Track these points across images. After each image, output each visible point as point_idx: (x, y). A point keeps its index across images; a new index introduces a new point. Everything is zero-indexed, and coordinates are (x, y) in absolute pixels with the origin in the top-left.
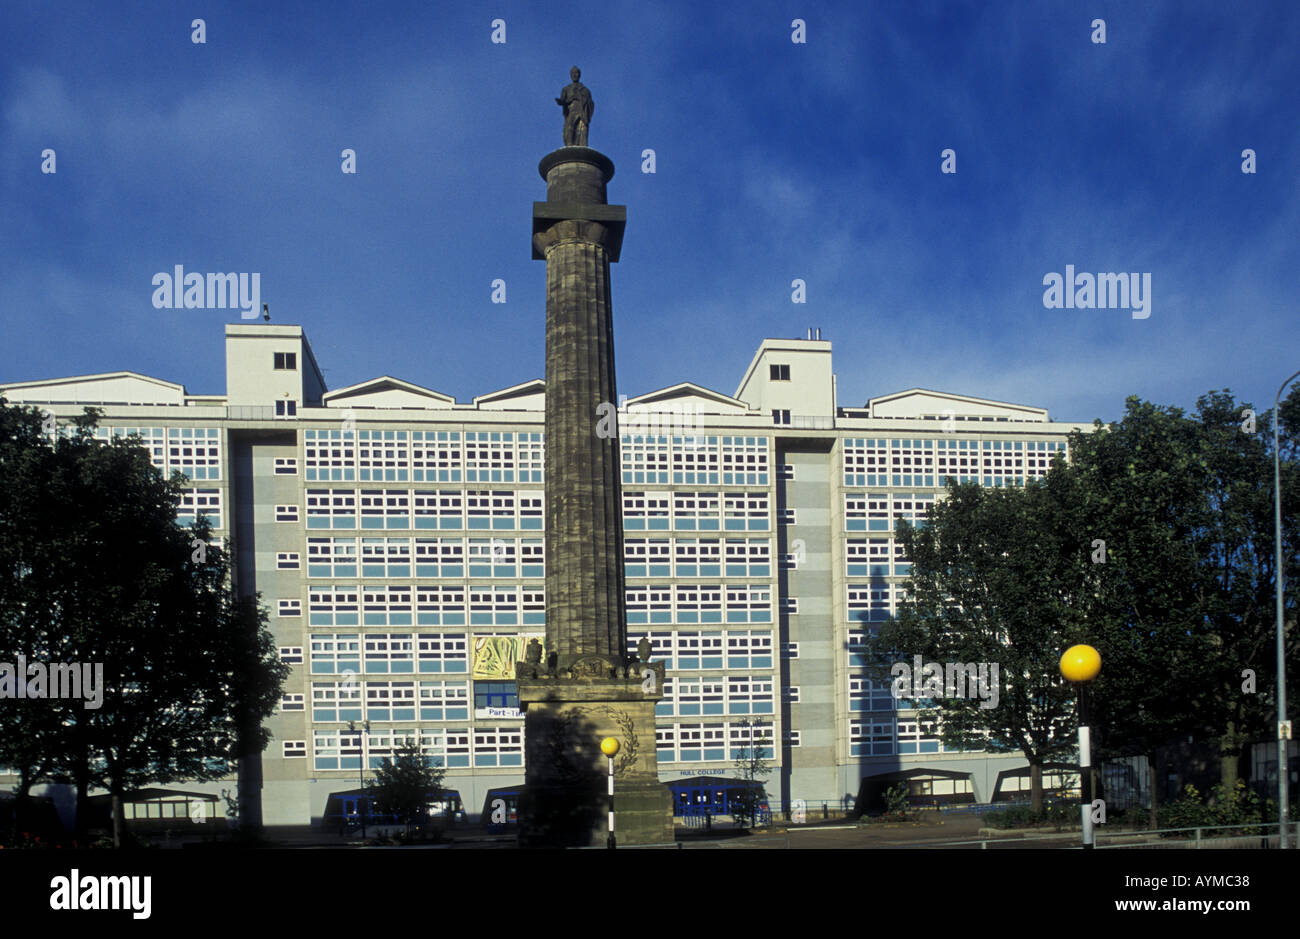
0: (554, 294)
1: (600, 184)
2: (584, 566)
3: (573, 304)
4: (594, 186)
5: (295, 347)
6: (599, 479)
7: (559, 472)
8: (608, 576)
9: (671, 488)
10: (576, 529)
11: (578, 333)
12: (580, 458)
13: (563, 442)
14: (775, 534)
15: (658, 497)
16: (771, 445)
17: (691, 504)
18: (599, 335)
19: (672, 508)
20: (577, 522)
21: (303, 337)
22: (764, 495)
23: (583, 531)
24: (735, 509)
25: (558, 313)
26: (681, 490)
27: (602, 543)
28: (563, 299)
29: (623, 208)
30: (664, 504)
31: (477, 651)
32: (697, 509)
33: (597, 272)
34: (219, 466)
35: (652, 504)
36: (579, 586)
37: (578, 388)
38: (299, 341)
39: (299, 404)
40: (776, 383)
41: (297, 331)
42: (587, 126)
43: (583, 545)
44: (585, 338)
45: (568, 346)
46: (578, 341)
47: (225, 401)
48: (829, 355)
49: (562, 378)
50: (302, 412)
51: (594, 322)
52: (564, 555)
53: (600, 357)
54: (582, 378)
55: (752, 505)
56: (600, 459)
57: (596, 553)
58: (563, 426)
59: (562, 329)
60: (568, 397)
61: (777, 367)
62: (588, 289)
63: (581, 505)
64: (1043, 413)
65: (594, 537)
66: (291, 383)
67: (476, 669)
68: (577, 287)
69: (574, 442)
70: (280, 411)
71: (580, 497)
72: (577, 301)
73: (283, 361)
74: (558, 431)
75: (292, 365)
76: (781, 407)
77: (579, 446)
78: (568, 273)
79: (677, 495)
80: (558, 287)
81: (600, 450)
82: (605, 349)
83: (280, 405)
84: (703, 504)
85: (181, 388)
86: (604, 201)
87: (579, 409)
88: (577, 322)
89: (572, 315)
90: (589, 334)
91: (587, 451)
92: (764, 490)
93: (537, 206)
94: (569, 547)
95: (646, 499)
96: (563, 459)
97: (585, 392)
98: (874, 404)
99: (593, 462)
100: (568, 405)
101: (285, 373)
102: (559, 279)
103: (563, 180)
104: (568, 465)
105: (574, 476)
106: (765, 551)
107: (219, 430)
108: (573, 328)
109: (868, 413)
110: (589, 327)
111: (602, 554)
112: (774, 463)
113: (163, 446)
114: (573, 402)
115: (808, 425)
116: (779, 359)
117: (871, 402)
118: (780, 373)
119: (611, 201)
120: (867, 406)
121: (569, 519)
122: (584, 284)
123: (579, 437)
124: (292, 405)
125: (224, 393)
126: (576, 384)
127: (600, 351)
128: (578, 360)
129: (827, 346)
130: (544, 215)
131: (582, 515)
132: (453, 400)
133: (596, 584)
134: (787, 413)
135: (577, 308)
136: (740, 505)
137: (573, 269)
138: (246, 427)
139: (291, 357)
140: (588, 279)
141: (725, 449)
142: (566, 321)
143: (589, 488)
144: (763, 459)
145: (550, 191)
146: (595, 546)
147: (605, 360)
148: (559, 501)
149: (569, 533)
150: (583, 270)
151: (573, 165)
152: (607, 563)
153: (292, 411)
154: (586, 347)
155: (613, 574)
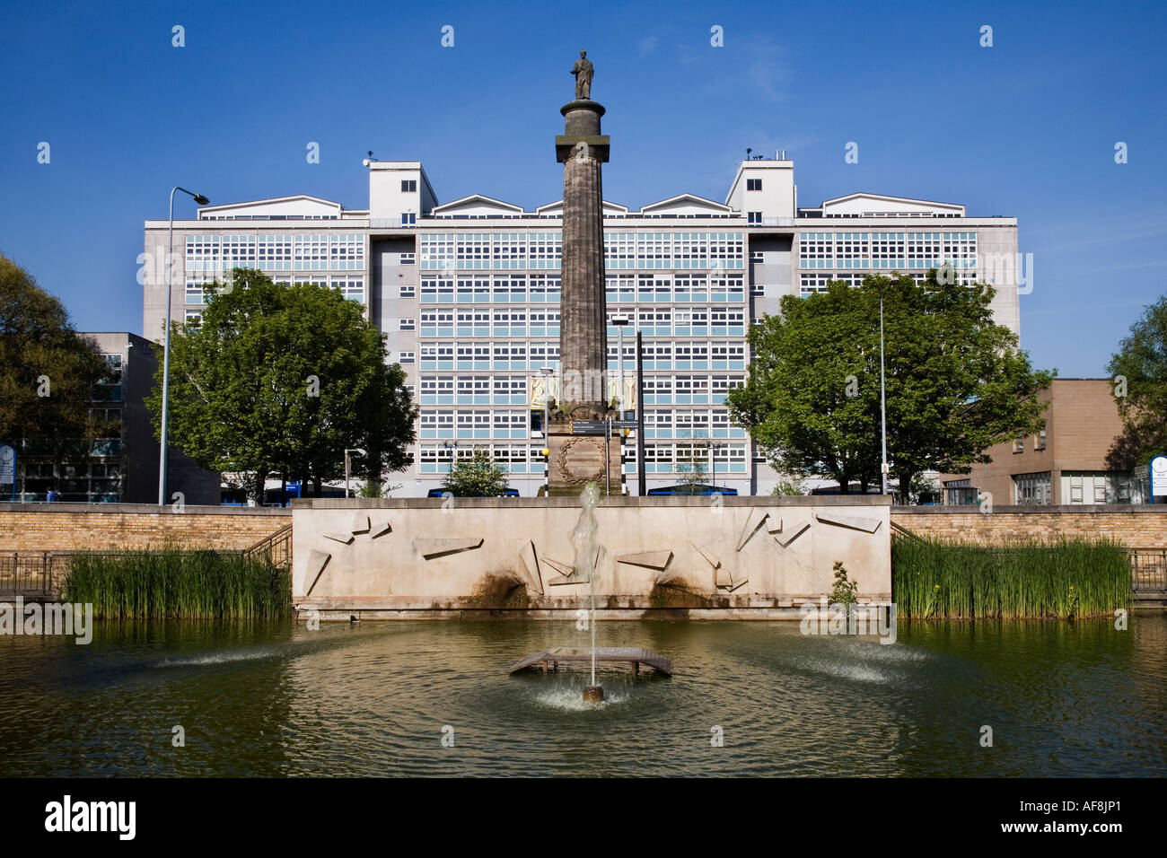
0: (567, 188)
1: (596, 121)
2: (581, 351)
3: (578, 194)
4: (593, 123)
5: (416, 176)
6: (592, 298)
7: (568, 295)
8: (595, 357)
9: (673, 271)
10: (577, 329)
11: (580, 212)
12: (580, 286)
13: (571, 276)
14: (748, 305)
15: (663, 278)
16: (745, 239)
17: (686, 283)
18: (593, 212)
19: (673, 286)
20: (578, 325)
21: (422, 170)
22: (741, 276)
23: (581, 330)
24: (718, 286)
25: (570, 200)
26: (679, 273)
27: (593, 337)
28: (572, 191)
29: (608, 137)
30: (667, 283)
31: (534, 389)
32: (691, 286)
33: (593, 174)
34: (364, 260)
35: (659, 283)
36: (578, 363)
37: (580, 245)
38: (418, 173)
39: (418, 216)
40: (751, 192)
41: (417, 165)
42: (590, 84)
43: (581, 338)
44: (585, 214)
45: (575, 219)
46: (580, 217)
47: (368, 214)
48: (791, 172)
49: (571, 238)
50: (419, 223)
51: (590, 204)
52: (570, 345)
53: (594, 226)
54: (583, 238)
55: (731, 283)
56: (592, 287)
57: (588, 343)
58: (571, 267)
59: (572, 209)
60: (574, 250)
61: (752, 181)
62: (587, 185)
63: (580, 315)
64: (961, 209)
65: (588, 334)
66: (413, 202)
67: (533, 402)
68: (580, 184)
69: (577, 277)
70: (405, 221)
71: (580, 310)
72: (580, 192)
73: (408, 186)
74: (568, 270)
75: (413, 189)
76: (755, 210)
77: (580, 280)
78: (575, 176)
79: (677, 276)
80: (570, 183)
81: (592, 281)
82: (597, 220)
83: (405, 216)
84: (695, 283)
85: (339, 205)
86: (600, 134)
87: (580, 257)
88: (580, 205)
89: (577, 201)
90: (587, 212)
91: (585, 282)
92: (740, 272)
93: (558, 138)
94: (573, 340)
95: (654, 280)
96: (570, 288)
97: (584, 247)
98: (827, 205)
99: (588, 289)
100: (574, 254)
101: (409, 195)
102: (570, 179)
103: (574, 120)
104: (573, 291)
105: (577, 297)
106: (740, 317)
107: (364, 236)
108: (578, 209)
109: (821, 212)
110: (587, 208)
111: (592, 344)
112: (747, 252)
113: (327, 247)
114: (577, 252)
115: (774, 224)
116: (754, 175)
117: (824, 204)
118: (755, 185)
119: (603, 133)
120: (821, 207)
121: (573, 323)
122: (585, 182)
123: (580, 274)
124: (413, 216)
125: (368, 208)
126: (579, 242)
127: (593, 221)
128: (580, 228)
129: (790, 164)
130: (562, 143)
131: (580, 321)
132: (522, 209)
133: (588, 363)
134: (759, 215)
135: (580, 197)
136: (722, 283)
137: (578, 174)
138: (381, 233)
139: (413, 183)
140: (587, 179)
141: (712, 243)
142: (574, 204)
143: (585, 304)
144: (739, 250)
145: (567, 125)
146: (588, 339)
147: (597, 227)
148: (568, 311)
149: (573, 331)
150: (584, 174)
151: (579, 111)
152: (595, 350)
153: (413, 221)
154: (585, 220)
155: (599, 356)
